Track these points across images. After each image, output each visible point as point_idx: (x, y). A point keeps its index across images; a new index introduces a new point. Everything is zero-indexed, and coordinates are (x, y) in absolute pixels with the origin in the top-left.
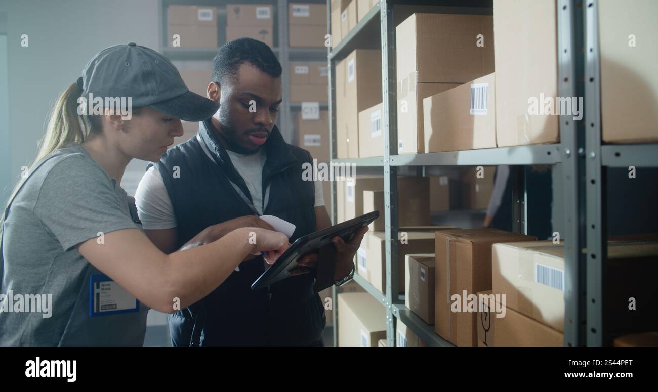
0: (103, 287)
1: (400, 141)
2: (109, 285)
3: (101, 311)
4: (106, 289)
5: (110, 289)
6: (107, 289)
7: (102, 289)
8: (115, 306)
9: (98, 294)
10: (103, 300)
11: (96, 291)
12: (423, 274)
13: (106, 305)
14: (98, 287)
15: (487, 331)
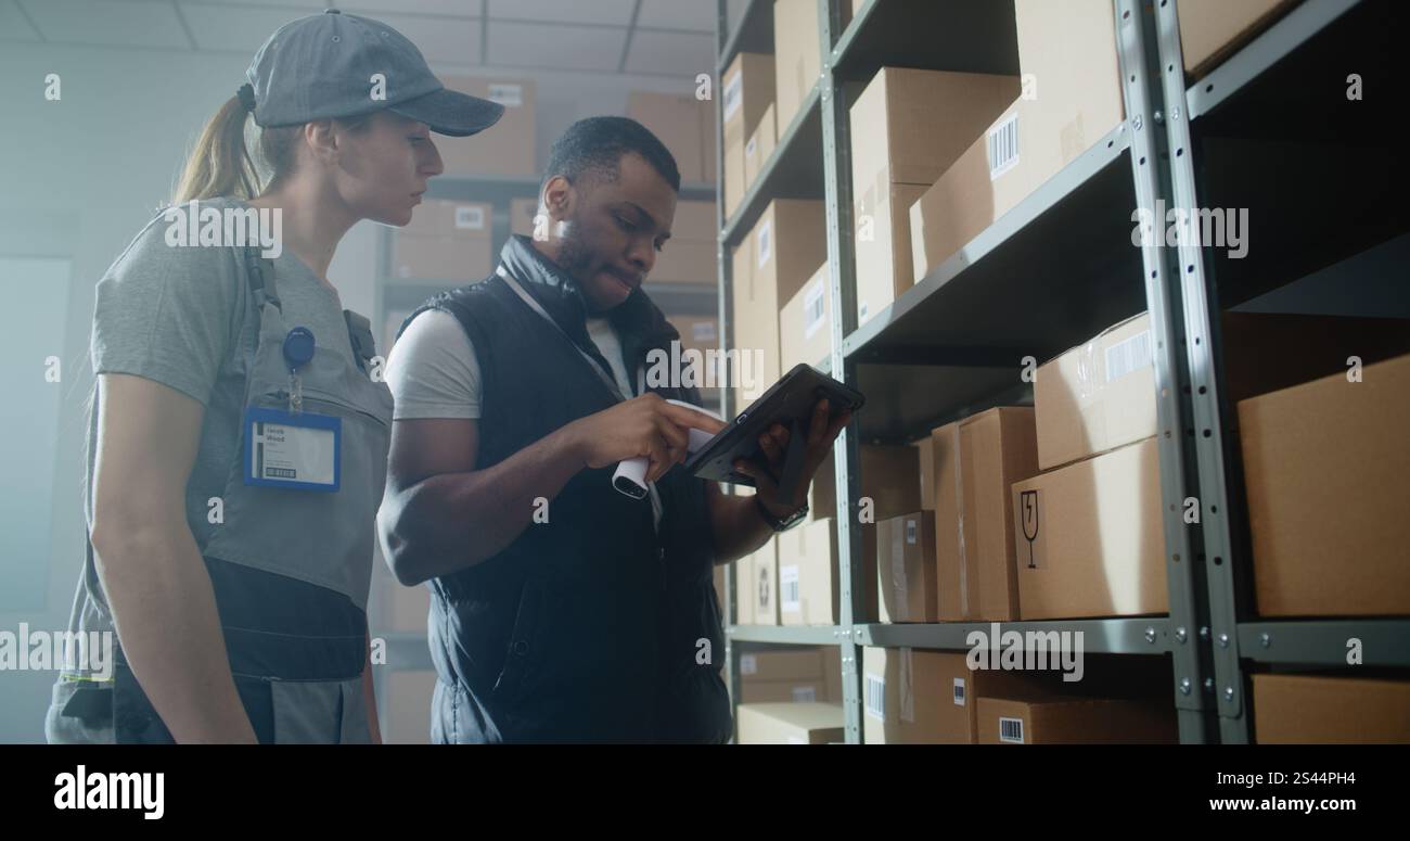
0: (269, 434)
1: (861, 305)
2: (282, 432)
3: (265, 477)
4: (275, 439)
5: (283, 439)
6: (278, 439)
7: (269, 438)
8: (292, 474)
9: (260, 446)
10: (270, 459)
11: (256, 439)
12: (912, 532)
13: (275, 469)
14: (261, 432)
15: (1031, 540)
